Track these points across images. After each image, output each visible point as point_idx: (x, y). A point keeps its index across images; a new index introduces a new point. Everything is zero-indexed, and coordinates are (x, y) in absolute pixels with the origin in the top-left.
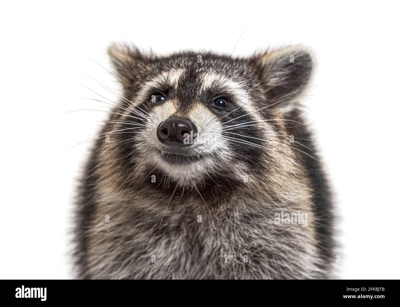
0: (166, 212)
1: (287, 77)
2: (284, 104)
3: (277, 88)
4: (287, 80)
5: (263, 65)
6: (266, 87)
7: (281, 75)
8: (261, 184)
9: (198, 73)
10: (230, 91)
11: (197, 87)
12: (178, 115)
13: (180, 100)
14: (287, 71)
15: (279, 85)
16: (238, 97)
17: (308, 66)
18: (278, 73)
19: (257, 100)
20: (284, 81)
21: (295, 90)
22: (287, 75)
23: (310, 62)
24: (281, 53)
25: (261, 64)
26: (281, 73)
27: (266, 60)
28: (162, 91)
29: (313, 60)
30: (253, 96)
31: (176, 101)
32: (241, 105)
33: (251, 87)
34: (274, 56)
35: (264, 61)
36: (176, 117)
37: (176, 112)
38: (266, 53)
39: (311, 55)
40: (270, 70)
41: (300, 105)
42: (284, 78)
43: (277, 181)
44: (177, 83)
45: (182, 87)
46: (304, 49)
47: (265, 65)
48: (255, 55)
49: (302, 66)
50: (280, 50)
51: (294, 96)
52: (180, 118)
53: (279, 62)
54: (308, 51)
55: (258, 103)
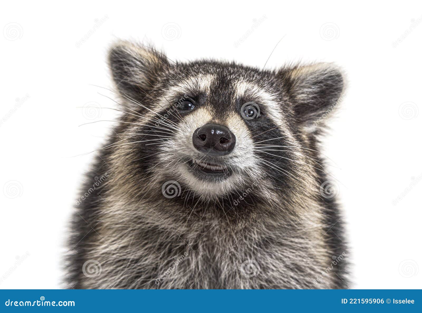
0: (182, 229)
1: (315, 95)
2: (308, 123)
3: (303, 105)
4: (315, 97)
5: (292, 79)
6: (294, 102)
7: (310, 92)
8: (284, 204)
9: (230, 80)
10: (263, 101)
11: (230, 94)
12: (217, 121)
13: (215, 107)
14: (315, 89)
15: (306, 102)
16: (270, 109)
17: (338, 87)
18: (306, 90)
19: (287, 114)
20: (312, 98)
21: (322, 110)
22: (316, 93)
23: (342, 83)
24: (311, 70)
25: (289, 78)
26: (310, 90)
27: (295, 75)
28: (192, 98)
29: (345, 81)
30: (284, 109)
31: (210, 108)
32: (272, 117)
33: (281, 100)
34: (304, 71)
35: (293, 76)
36: (215, 123)
37: (213, 119)
38: (295, 68)
39: (343, 76)
40: (298, 86)
41: (325, 126)
42: (312, 96)
43: (299, 202)
44: (209, 89)
45: (215, 93)
46: (336, 68)
47: (294, 80)
48: (284, 67)
49: (332, 86)
50: (310, 66)
51: (319, 116)
52: (219, 124)
53: (309, 78)
54: (341, 71)
55: (287, 117)
